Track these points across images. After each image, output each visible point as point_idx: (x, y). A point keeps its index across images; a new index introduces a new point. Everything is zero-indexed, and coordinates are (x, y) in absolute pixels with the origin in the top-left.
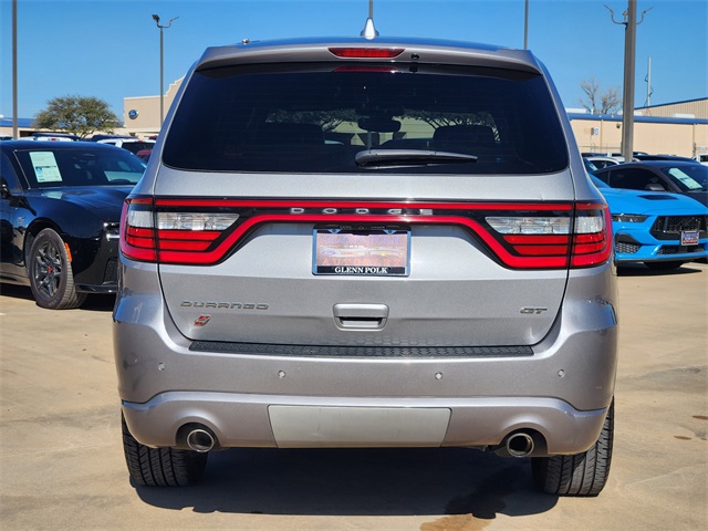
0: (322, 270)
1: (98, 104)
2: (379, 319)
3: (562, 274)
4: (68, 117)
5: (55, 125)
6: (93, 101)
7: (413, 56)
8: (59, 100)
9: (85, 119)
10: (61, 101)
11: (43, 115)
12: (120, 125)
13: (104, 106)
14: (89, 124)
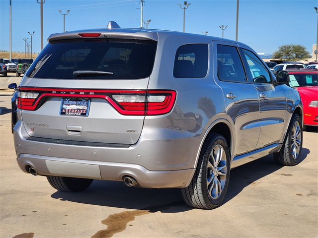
0: (63, 113)
1: (301, 48)
2: (80, 131)
3: (142, 117)
4: (288, 53)
5: (281, 58)
6: (299, 46)
7: (105, 36)
8: (283, 46)
9: (295, 55)
10: (285, 47)
11: (277, 53)
12: (310, 57)
13: (304, 49)
14: (297, 57)
